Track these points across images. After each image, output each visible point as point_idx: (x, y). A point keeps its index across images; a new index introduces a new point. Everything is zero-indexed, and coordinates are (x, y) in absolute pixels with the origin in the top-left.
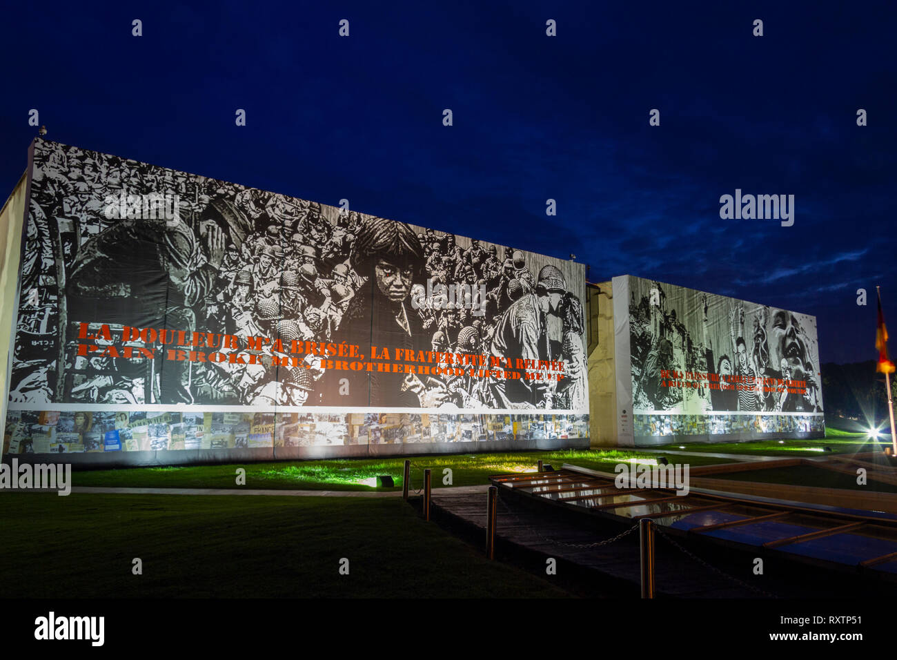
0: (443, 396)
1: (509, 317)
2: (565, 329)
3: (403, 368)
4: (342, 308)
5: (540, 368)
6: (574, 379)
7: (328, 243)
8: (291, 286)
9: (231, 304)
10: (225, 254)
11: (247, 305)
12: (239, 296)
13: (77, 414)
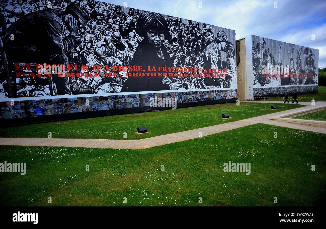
0: (179, 85)
1: (205, 52)
2: (228, 57)
3: (162, 75)
4: (133, 51)
5: (218, 72)
6: (231, 76)
7: (125, 23)
8: (109, 42)
9: (84, 51)
10: (78, 30)
11: (91, 51)
12: (87, 48)
13: (21, 102)
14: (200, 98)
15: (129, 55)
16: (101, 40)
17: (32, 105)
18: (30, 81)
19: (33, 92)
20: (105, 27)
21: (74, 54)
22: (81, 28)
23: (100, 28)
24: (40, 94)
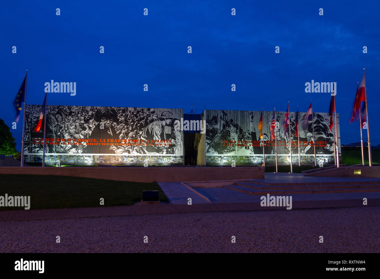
0: (123, 151)
1: (148, 128)
2: (173, 130)
3: (110, 144)
4: (91, 130)
6: (176, 145)
9: (63, 132)
10: (62, 121)
11: (67, 132)
12: (65, 130)
20: (76, 118)
23: (73, 119)
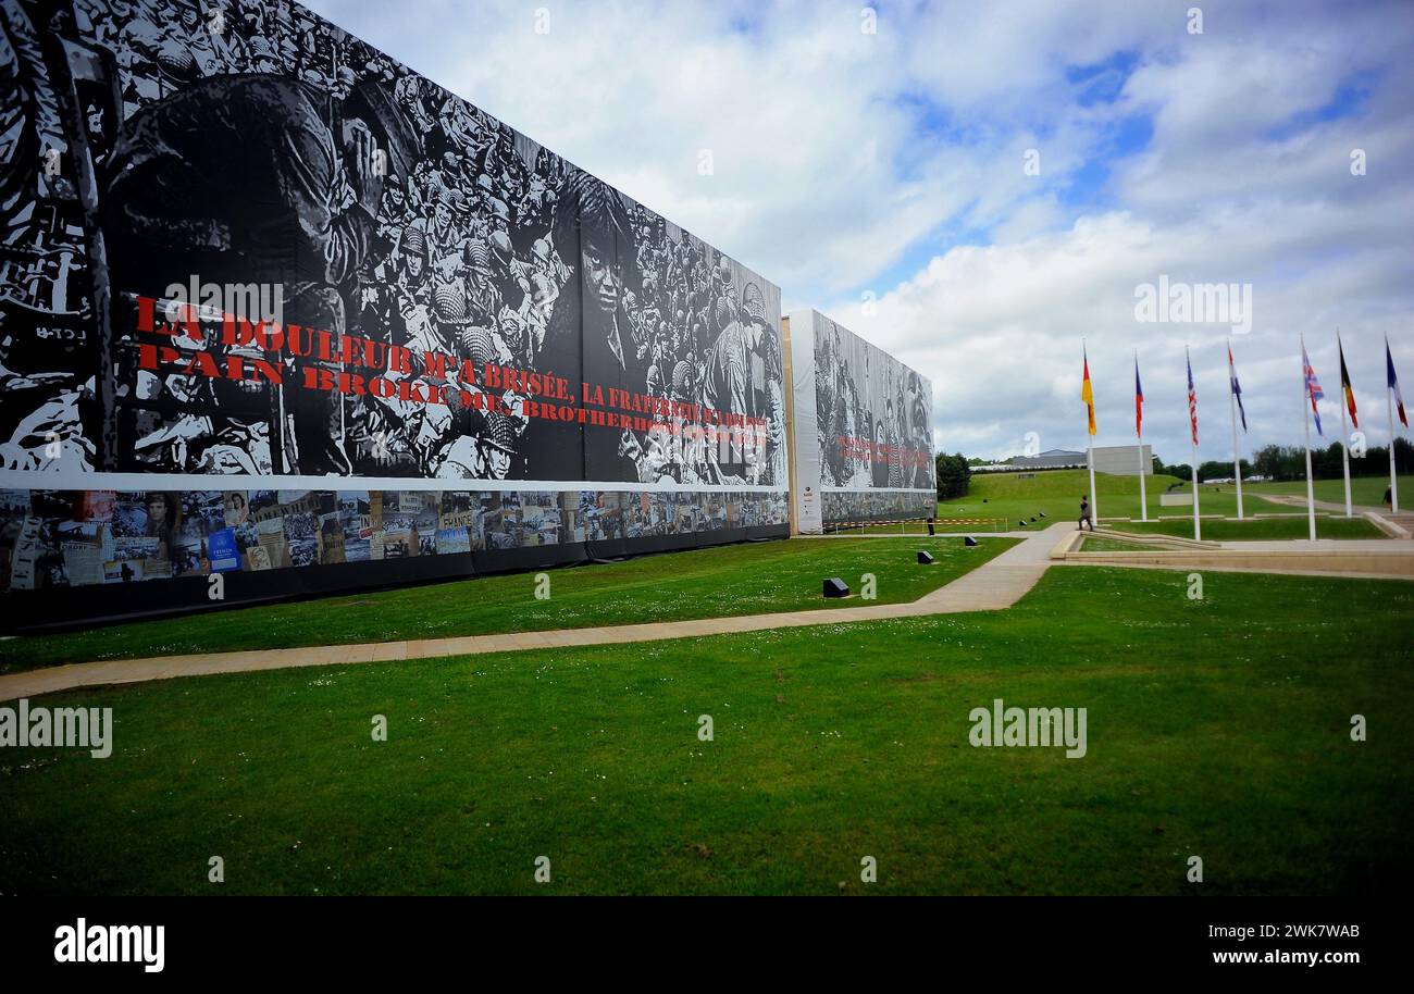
0: (660, 464)
1: (718, 353)
2: (767, 375)
3: (619, 421)
4: (545, 315)
6: (776, 444)
7: (524, 200)
8: (480, 266)
9: (397, 287)
10: (384, 191)
11: (420, 292)
12: (408, 274)
13: (150, 497)
14: (708, 518)
15: (532, 327)
16: (452, 252)
17: (196, 516)
18: (195, 392)
19: (206, 451)
20: (468, 199)
21: (364, 292)
22: (394, 186)
23: (453, 202)
24: (230, 460)
